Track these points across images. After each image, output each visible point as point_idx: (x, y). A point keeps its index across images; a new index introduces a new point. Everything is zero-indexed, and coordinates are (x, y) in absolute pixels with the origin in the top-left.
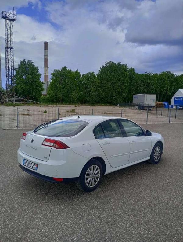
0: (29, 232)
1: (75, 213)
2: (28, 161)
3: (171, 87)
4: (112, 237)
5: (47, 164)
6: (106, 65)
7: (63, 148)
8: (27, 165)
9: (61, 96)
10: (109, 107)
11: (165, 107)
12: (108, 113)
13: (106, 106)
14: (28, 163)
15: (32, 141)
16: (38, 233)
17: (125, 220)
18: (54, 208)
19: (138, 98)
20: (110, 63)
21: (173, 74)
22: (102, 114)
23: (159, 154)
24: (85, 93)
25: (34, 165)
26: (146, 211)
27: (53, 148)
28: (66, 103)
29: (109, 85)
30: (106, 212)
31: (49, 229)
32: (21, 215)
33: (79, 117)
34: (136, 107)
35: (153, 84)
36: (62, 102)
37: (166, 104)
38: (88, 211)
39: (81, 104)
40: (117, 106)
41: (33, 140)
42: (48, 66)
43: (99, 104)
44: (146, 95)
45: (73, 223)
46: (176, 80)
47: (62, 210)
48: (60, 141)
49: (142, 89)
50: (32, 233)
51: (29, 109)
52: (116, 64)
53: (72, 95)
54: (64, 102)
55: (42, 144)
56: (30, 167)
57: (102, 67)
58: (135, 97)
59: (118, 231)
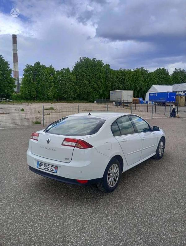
0: (68, 241)
1: (107, 216)
2: (44, 164)
3: (145, 83)
4: (156, 237)
5: (70, 166)
6: (81, 61)
7: (87, 147)
8: (42, 167)
9: (36, 93)
10: (87, 103)
11: (141, 102)
12: (88, 110)
13: (82, 103)
14: (43, 165)
15: (48, 142)
16: (78, 242)
17: (161, 219)
18: (82, 212)
19: (115, 94)
20: (85, 58)
21: (146, 71)
22: (83, 111)
23: (162, 149)
24: (61, 90)
25: (52, 167)
26: (175, 207)
27: (76, 148)
28: (41, 100)
29: (85, 81)
30: (137, 212)
31: (88, 236)
32: (50, 223)
33: (90, 114)
34: (114, 103)
35: (128, 80)
36: (37, 100)
37: (141, 99)
38: (119, 212)
39: (56, 102)
40: (93, 102)
41: (49, 140)
42: (18, 61)
43: (75, 101)
44: (123, 91)
45: (110, 227)
46: (150, 76)
47: (92, 214)
48: (83, 140)
49: (117, 85)
50: (73, 242)
51: (3, 108)
52: (91, 59)
53: (47, 92)
54: (38, 99)
55: (62, 145)
56: (47, 170)
57: (77, 62)
58: (112, 94)
59: (160, 231)
